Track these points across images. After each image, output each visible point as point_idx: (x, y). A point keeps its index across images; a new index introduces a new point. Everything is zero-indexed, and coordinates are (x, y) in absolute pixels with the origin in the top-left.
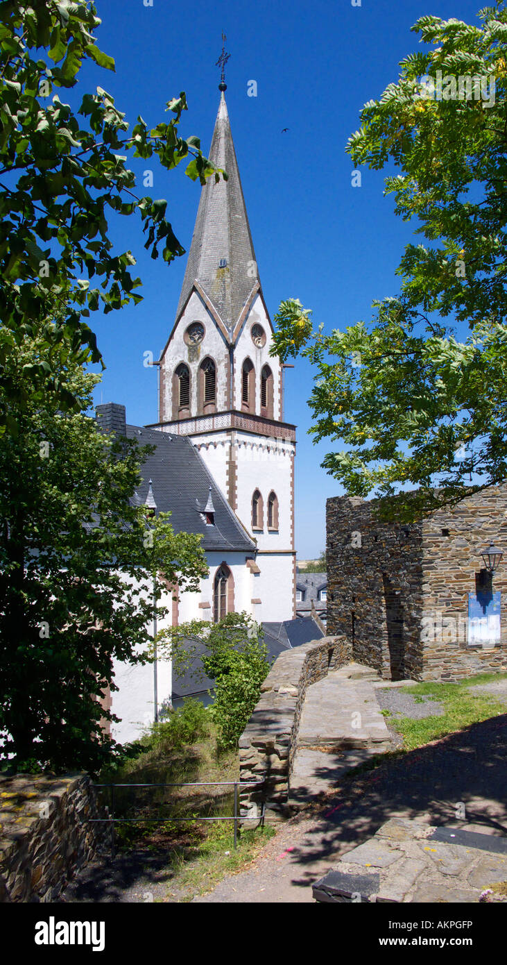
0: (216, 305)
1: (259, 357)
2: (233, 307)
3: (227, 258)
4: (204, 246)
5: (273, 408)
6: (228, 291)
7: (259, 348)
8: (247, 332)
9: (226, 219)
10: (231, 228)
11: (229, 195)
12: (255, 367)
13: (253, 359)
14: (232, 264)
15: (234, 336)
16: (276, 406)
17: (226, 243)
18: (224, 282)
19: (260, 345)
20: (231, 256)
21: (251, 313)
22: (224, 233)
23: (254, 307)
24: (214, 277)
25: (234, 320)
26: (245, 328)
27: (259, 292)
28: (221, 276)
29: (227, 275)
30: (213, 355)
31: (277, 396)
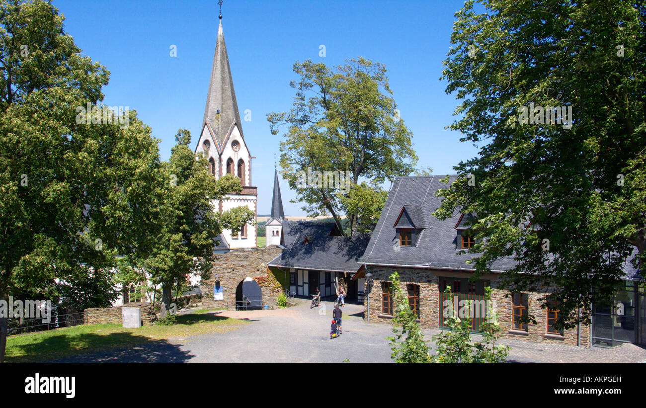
0: (215, 132)
1: (236, 156)
2: (222, 134)
3: (220, 109)
4: (211, 101)
5: (245, 179)
6: (220, 126)
7: (236, 151)
8: (229, 145)
9: (220, 89)
10: (222, 93)
11: (222, 76)
12: (234, 161)
13: (233, 158)
14: (222, 112)
15: (222, 149)
16: (247, 177)
17: (220, 101)
18: (219, 121)
19: (237, 150)
20: (222, 108)
21: (231, 136)
22: (219, 96)
23: (232, 133)
24: (214, 118)
25: (222, 140)
26: (228, 144)
27: (236, 124)
28: (217, 118)
29: (220, 117)
30: (214, 157)
31: (247, 173)
